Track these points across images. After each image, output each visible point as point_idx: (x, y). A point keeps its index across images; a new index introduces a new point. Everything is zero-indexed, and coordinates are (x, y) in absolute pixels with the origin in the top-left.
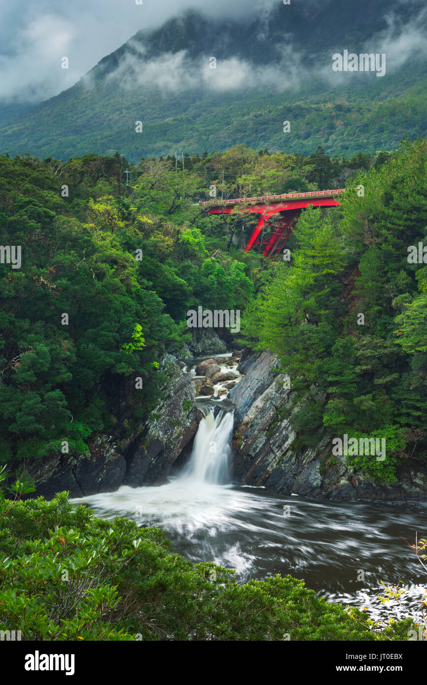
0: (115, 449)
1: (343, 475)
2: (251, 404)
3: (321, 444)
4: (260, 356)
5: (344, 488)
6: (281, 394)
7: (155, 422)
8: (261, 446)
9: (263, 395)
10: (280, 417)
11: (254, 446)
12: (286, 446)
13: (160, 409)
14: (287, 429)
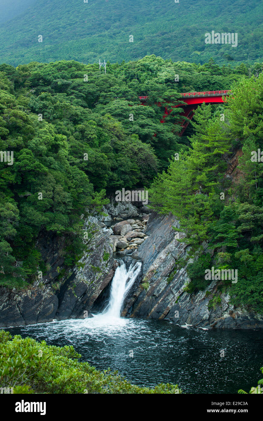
0: (50, 289)
1: (226, 311)
2: (156, 256)
3: (210, 287)
4: (163, 218)
5: (226, 320)
6: (179, 248)
7: (81, 269)
8: (163, 288)
9: (166, 250)
10: (178, 266)
11: (158, 289)
12: (182, 289)
13: (85, 259)
14: (184, 275)
